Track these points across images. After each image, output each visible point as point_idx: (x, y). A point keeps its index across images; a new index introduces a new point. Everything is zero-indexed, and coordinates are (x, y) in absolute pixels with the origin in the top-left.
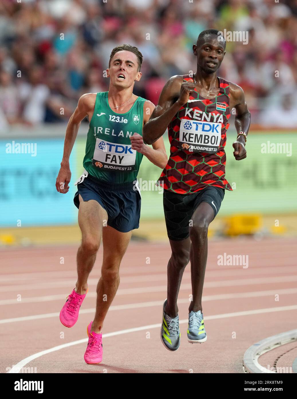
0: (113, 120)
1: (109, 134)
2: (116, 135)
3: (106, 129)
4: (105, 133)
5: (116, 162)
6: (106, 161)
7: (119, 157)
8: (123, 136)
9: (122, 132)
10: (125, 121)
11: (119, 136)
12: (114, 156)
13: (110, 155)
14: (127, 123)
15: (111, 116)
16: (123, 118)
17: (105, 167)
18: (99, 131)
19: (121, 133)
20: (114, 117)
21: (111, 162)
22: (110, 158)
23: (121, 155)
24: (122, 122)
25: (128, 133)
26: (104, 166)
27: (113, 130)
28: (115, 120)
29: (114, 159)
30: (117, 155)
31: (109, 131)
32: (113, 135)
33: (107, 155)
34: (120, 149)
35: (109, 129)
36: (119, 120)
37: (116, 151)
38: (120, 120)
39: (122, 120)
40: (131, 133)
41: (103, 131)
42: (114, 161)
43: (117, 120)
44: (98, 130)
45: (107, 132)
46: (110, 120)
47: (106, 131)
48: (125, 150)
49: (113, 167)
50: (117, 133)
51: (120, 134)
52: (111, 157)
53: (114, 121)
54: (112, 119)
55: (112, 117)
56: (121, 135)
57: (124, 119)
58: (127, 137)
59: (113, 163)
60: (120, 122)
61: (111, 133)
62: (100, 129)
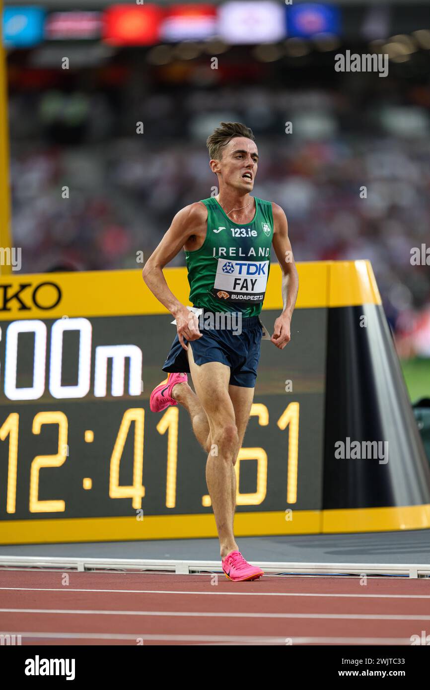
0: (237, 235)
1: (235, 255)
2: (244, 255)
3: (231, 249)
4: (231, 255)
5: (247, 290)
6: (234, 289)
7: (252, 280)
8: (255, 255)
9: (252, 249)
10: (254, 233)
11: (249, 255)
12: (246, 280)
13: (240, 279)
14: (256, 235)
15: (232, 230)
16: (249, 230)
17: (232, 298)
18: (222, 253)
19: (252, 252)
20: (237, 231)
21: (241, 289)
22: (239, 284)
23: (254, 277)
24: (250, 236)
25: (260, 249)
26: (231, 296)
27: (240, 249)
28: (240, 234)
29: (245, 285)
30: (249, 277)
31: (235, 252)
32: (240, 255)
33: (236, 280)
34: (253, 269)
35: (235, 248)
36: (245, 234)
37: (248, 273)
38: (247, 233)
39: (249, 232)
40: (264, 248)
41: (228, 252)
42: (245, 287)
43: (243, 234)
44: (220, 252)
45: (232, 253)
46: (234, 236)
47: (231, 251)
48: (259, 270)
49: (242, 296)
50: (246, 251)
51: (250, 253)
52: (241, 282)
53: (239, 236)
54: (235, 233)
55: (236, 231)
56: (252, 253)
57: (251, 231)
58: (259, 255)
59: (244, 290)
60: (248, 236)
61: (237, 252)
62: (222, 250)
